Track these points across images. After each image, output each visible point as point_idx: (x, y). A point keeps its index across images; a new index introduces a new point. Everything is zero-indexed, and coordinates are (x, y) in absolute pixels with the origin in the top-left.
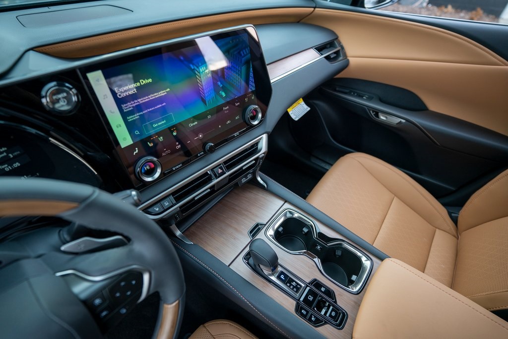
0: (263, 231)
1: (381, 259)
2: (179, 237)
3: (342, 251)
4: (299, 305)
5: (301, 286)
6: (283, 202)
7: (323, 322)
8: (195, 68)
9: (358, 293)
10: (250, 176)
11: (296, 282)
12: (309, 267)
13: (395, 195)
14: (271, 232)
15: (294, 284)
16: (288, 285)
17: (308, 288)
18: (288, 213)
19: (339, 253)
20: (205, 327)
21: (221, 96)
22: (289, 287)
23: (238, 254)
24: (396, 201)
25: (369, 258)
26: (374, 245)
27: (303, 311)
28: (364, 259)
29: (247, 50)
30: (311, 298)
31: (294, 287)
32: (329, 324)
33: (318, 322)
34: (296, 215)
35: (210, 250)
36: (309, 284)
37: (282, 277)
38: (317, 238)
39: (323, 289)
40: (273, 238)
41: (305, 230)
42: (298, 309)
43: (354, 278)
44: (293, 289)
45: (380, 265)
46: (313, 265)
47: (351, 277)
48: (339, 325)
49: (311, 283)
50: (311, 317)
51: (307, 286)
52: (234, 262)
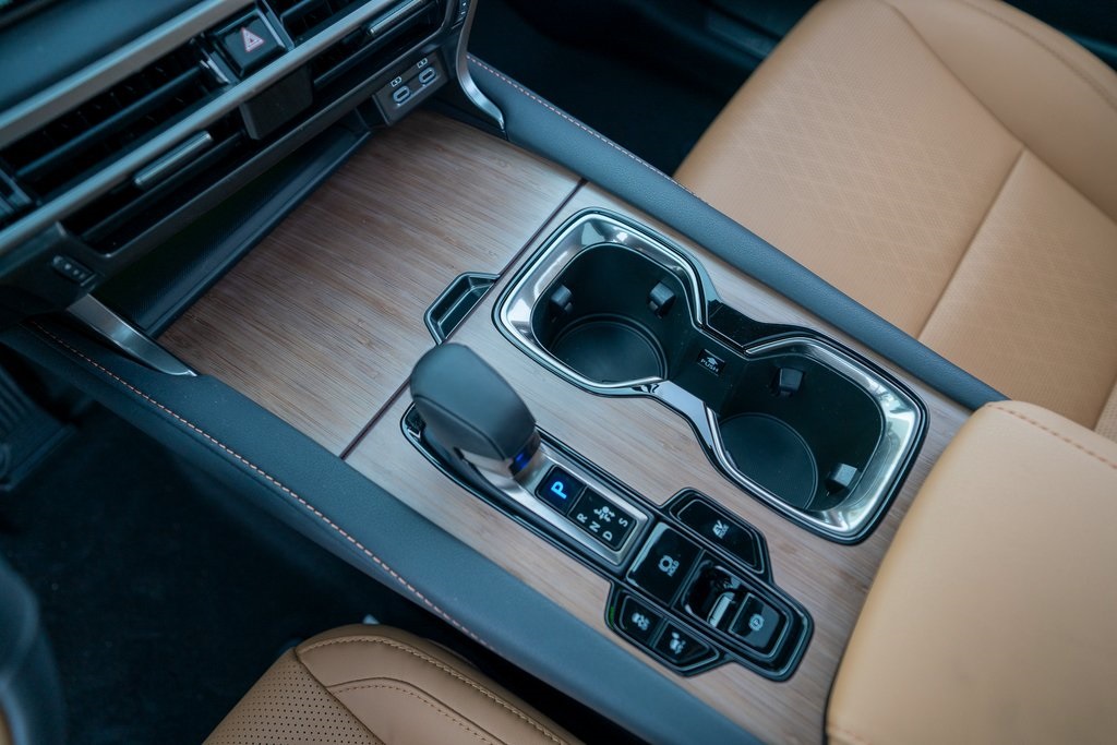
0: (485, 308)
1: (968, 402)
2: (129, 349)
3: (804, 373)
4: (622, 596)
5: (630, 519)
6: (572, 185)
7: (710, 654)
9: (858, 539)
10: (429, 78)
11: (613, 507)
12: (666, 447)
13: (1027, 145)
14: (520, 312)
15: (604, 513)
16: (582, 518)
17: (661, 528)
18: (589, 227)
19: (791, 379)
20: (297, 658)
22: (585, 526)
23: (380, 405)
24: (1027, 165)
25: (910, 400)
26: (921, 340)
27: (636, 618)
28: (889, 403)
30: (669, 566)
31: (604, 526)
32: (735, 661)
33: (693, 659)
34: (622, 236)
35: (269, 394)
36: (665, 510)
37: (558, 488)
38: (704, 327)
39: (719, 529)
40: (529, 337)
41: (661, 294)
42: (620, 611)
43: (845, 474)
44: (598, 535)
45: (958, 429)
46: (685, 438)
47: (834, 470)
48: (779, 663)
49: (674, 506)
50: (668, 638)
51: (658, 519)
52: (366, 440)
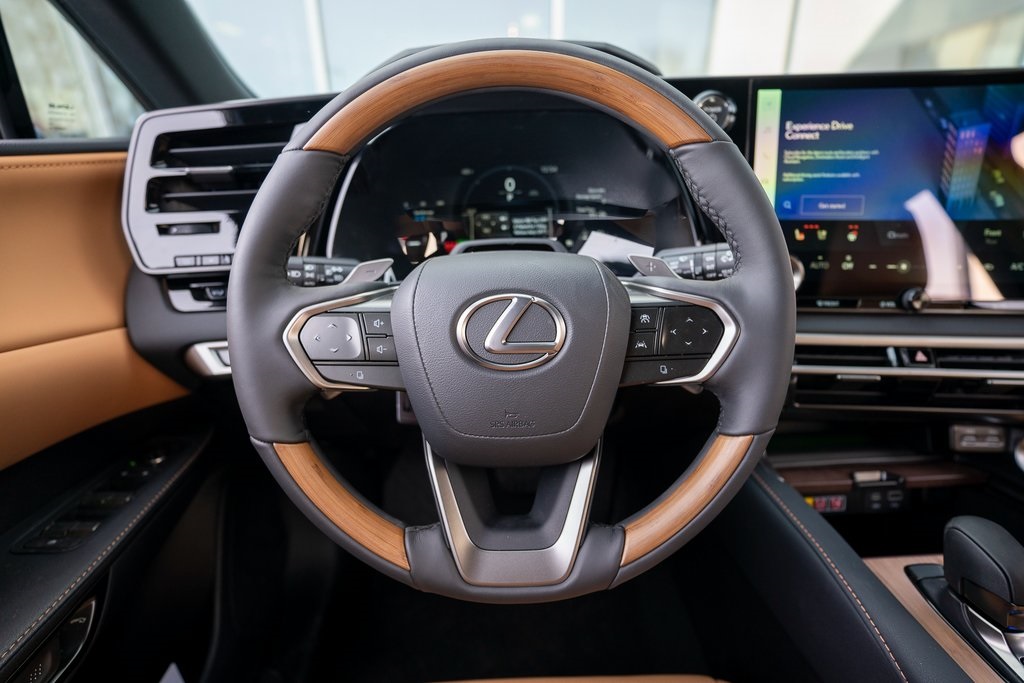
8: (951, 127)
21: (993, 203)
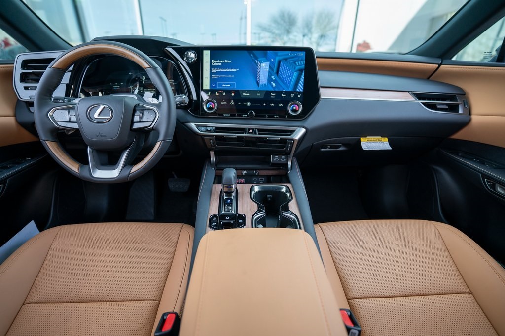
8: (259, 63)
15: (230, 208)
16: (226, 205)
21: (272, 85)
27: (214, 218)
29: (302, 62)
30: (227, 218)
37: (229, 201)
39: (241, 221)
44: (226, 209)
46: (254, 211)
49: (239, 214)
50: (214, 222)
